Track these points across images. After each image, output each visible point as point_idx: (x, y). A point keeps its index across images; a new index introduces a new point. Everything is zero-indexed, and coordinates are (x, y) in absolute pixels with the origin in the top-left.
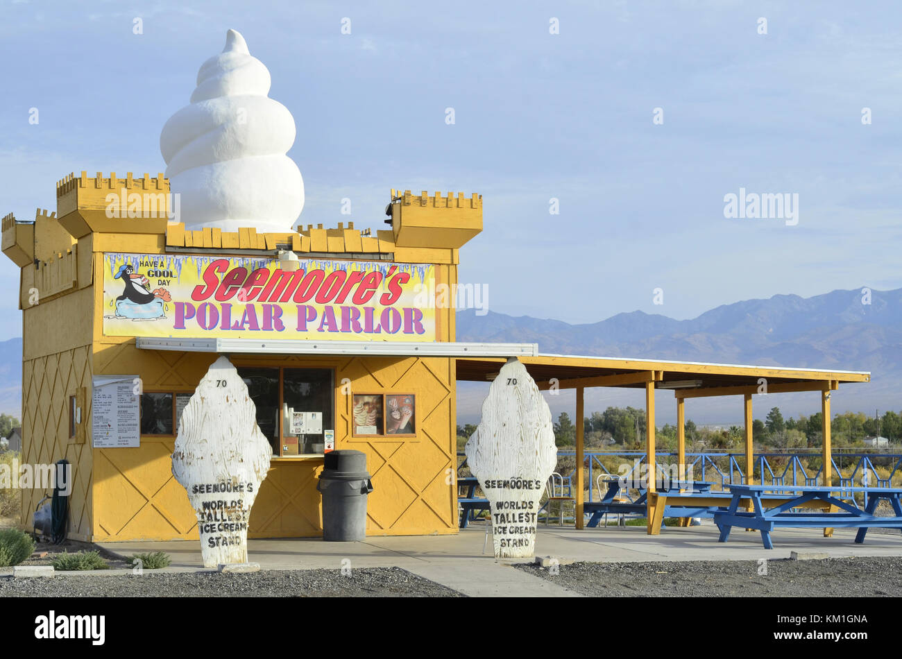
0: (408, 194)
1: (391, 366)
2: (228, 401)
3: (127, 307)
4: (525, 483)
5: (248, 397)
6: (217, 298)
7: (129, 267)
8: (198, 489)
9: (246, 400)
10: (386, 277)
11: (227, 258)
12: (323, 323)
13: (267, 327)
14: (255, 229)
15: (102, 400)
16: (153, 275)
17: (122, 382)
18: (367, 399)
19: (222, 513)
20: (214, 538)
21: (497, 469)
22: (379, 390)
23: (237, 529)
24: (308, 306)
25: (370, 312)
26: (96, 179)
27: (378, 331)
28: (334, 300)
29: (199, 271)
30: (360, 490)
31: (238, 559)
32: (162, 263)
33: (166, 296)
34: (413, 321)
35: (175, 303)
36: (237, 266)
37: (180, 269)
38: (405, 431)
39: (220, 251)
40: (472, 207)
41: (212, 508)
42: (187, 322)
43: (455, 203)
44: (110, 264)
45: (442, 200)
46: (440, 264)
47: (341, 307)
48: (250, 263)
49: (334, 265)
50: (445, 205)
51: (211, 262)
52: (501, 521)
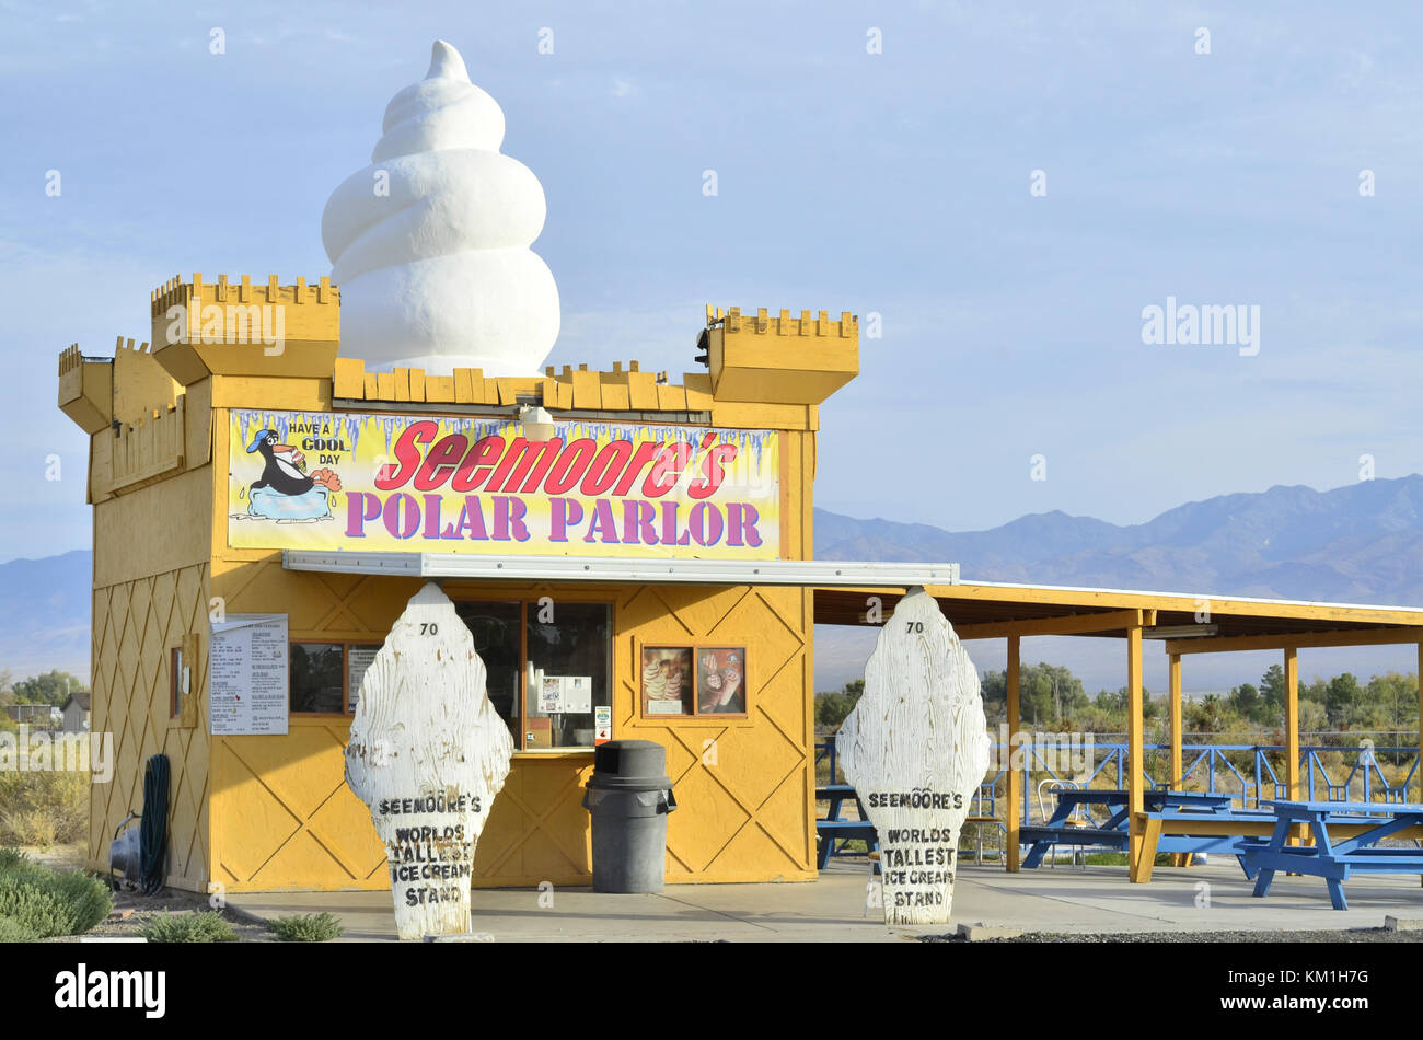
0: (735, 313)
1: (706, 601)
2: (439, 658)
3: (268, 500)
4: (937, 799)
5: (473, 652)
6: (418, 486)
7: (272, 433)
8: (389, 808)
9: (470, 657)
10: (698, 450)
11: (435, 419)
12: (593, 528)
13: (501, 534)
14: (481, 370)
15: (226, 655)
16: (311, 447)
17: (258, 626)
18: (665, 655)
19: (429, 847)
20: (415, 889)
21: (889, 775)
22: (686, 641)
23: (454, 874)
24: (569, 500)
25: (671, 510)
26: (217, 286)
27: (685, 541)
28: (612, 489)
29: (388, 440)
30: (655, 808)
31: (456, 925)
32: (326, 426)
33: (332, 481)
34: (741, 525)
35: (347, 494)
36: (450, 433)
37: (357, 437)
38: (728, 709)
39: (423, 407)
40: (841, 336)
41: (412, 838)
42: (367, 526)
43: (813, 329)
44: (240, 428)
45: (791, 323)
46: (786, 430)
47: (623, 501)
48: (473, 427)
49: (613, 432)
50: (796, 331)
51: (409, 425)
52: (896, 863)
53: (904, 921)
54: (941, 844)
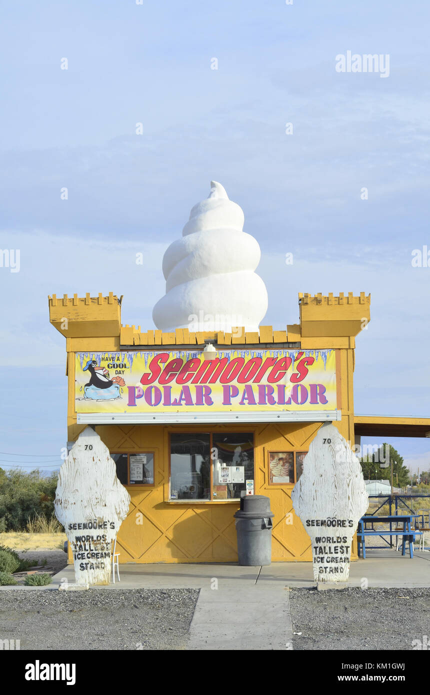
0: (306, 296)
1: (300, 430)
2: (94, 460)
3: (92, 391)
4: (339, 522)
5: (109, 458)
6: (160, 382)
7: (94, 362)
8: (72, 527)
10: (295, 361)
11: (168, 352)
12: (243, 398)
13: (199, 402)
16: (111, 367)
18: (281, 456)
19: (90, 544)
20: (84, 563)
22: (290, 449)
23: (102, 557)
24: (232, 386)
25: (282, 389)
26: (63, 299)
27: (289, 403)
28: (252, 380)
29: (146, 363)
30: (260, 527)
31: (103, 580)
32: (118, 357)
33: (121, 382)
34: (317, 394)
35: (128, 387)
36: (175, 358)
37: (132, 361)
39: (162, 347)
40: (360, 303)
41: (82, 541)
42: (137, 401)
43: (345, 301)
44: (80, 360)
45: (335, 299)
46: (339, 349)
47: (258, 386)
48: (185, 355)
49: (252, 354)
50: (337, 303)
51: (156, 355)
52: (320, 553)
53: (323, 580)
54: (342, 544)
